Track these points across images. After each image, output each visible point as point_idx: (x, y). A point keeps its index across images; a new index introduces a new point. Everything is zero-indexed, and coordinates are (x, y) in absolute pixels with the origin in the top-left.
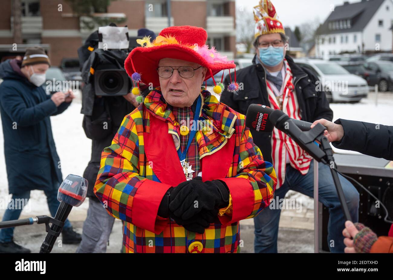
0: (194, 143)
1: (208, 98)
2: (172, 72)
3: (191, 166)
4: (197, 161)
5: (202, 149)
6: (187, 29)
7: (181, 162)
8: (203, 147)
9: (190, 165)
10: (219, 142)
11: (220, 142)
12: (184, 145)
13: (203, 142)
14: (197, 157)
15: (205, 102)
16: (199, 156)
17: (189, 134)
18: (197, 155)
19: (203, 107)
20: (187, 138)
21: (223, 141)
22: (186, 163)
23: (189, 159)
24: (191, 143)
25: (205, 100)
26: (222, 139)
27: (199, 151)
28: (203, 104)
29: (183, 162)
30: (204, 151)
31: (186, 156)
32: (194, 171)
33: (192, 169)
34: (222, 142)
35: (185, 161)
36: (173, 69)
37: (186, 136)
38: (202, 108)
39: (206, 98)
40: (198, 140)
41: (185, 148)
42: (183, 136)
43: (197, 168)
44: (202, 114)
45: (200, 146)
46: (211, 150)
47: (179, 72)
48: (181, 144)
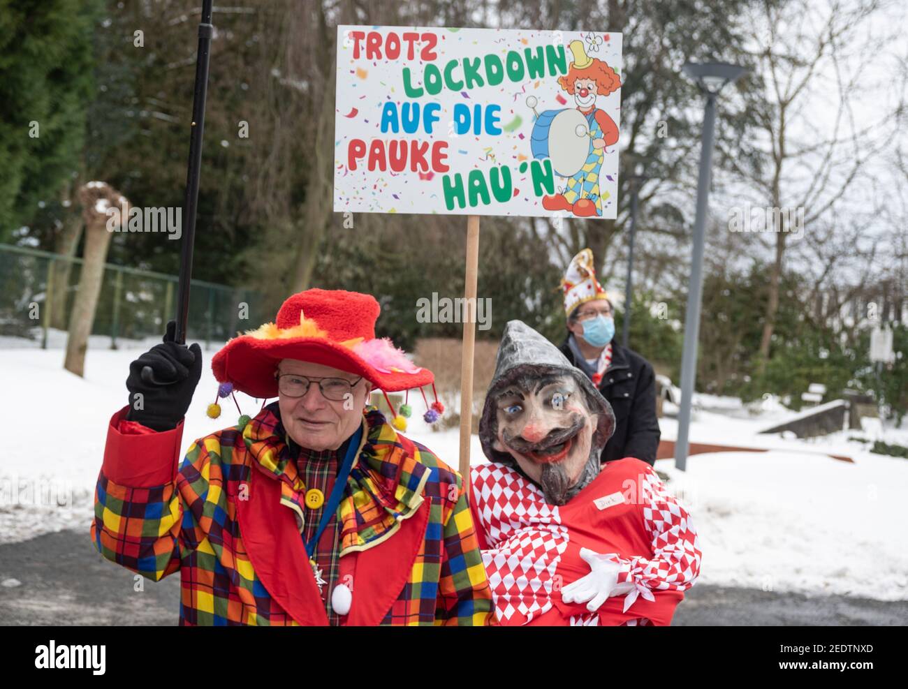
0: (333, 525)
2: (308, 388)
3: (321, 571)
4: (333, 560)
5: (347, 538)
6: (341, 302)
8: (351, 533)
9: (319, 569)
10: (384, 526)
11: (386, 525)
12: (311, 527)
13: (351, 524)
14: (334, 554)
16: (339, 551)
17: (322, 505)
18: (335, 548)
20: (320, 514)
21: (391, 524)
23: (321, 555)
24: (329, 523)
26: (391, 521)
27: (341, 540)
30: (351, 541)
31: (313, 550)
32: (324, 582)
33: (322, 576)
34: (390, 527)
35: (312, 560)
36: (310, 382)
37: (318, 509)
38: (359, 452)
40: (342, 517)
41: (314, 534)
42: (311, 509)
43: (332, 575)
44: (359, 462)
45: (344, 530)
46: (368, 541)
47: (321, 388)
48: (307, 525)
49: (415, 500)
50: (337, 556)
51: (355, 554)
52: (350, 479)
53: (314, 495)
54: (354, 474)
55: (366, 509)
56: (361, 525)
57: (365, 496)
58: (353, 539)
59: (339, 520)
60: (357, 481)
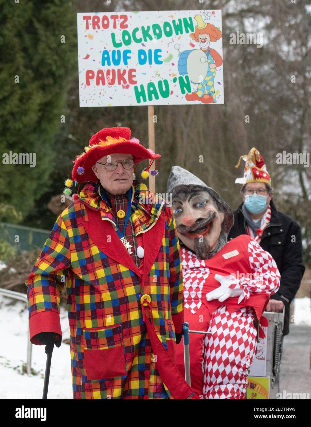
0: (130, 224)
1: (138, 186)
2: (117, 166)
4: (134, 237)
5: (138, 228)
7: (121, 239)
8: (139, 226)
9: (128, 242)
10: (149, 224)
13: (138, 223)
14: (133, 235)
15: (136, 190)
16: (134, 234)
17: (125, 217)
18: (133, 233)
19: (134, 194)
20: (124, 220)
21: (152, 222)
22: (125, 240)
23: (128, 236)
24: (128, 223)
25: (135, 188)
26: (151, 221)
27: (134, 230)
28: (134, 192)
29: (123, 239)
30: (140, 229)
31: (124, 234)
32: (132, 246)
33: (130, 244)
34: (152, 224)
35: (124, 238)
36: (118, 163)
37: (123, 218)
39: (136, 186)
40: (133, 221)
41: (123, 228)
42: (120, 219)
43: (134, 243)
44: (134, 199)
45: (135, 226)
46: (145, 229)
47: (122, 165)
48: (119, 225)
49: (159, 213)
50: (135, 236)
51: (142, 234)
52: (132, 205)
53: (121, 213)
54: (133, 204)
55: (141, 217)
56: (141, 223)
57: (139, 212)
59: (131, 222)
60: (135, 206)
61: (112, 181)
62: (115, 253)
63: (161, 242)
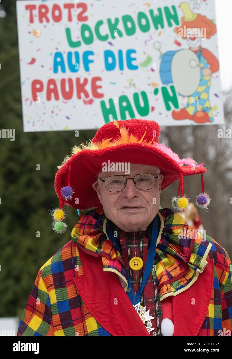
0: (151, 280)
1: (169, 218)
2: (125, 184)
3: (149, 311)
4: (157, 303)
5: (165, 288)
7: (134, 306)
8: (166, 284)
9: (147, 310)
10: (186, 280)
11: (187, 279)
12: (137, 283)
13: (165, 279)
14: (156, 299)
15: (166, 224)
16: (159, 297)
17: (143, 268)
18: (156, 295)
19: (163, 231)
20: (142, 274)
21: (191, 277)
22: (142, 307)
23: (147, 301)
24: (147, 280)
25: (165, 221)
26: (191, 275)
27: (159, 291)
28: (162, 226)
29: (138, 307)
31: (141, 298)
32: (153, 318)
33: (150, 314)
34: (191, 279)
35: (141, 305)
36: (127, 179)
37: (140, 271)
38: (161, 232)
39: (167, 218)
40: (157, 275)
41: (139, 287)
42: (135, 271)
43: (157, 313)
44: (161, 239)
45: (160, 283)
46: (177, 289)
47: (135, 183)
48: (133, 282)
49: (204, 262)
50: (159, 300)
51: (171, 298)
52: (157, 250)
53: (136, 261)
54: (160, 247)
55: (172, 268)
56: (171, 279)
57: (169, 260)
58: (168, 288)
59: (154, 277)
60: (162, 251)
61: (117, 209)
62: (124, 329)
63: (206, 310)
